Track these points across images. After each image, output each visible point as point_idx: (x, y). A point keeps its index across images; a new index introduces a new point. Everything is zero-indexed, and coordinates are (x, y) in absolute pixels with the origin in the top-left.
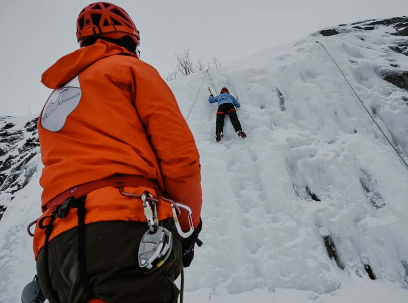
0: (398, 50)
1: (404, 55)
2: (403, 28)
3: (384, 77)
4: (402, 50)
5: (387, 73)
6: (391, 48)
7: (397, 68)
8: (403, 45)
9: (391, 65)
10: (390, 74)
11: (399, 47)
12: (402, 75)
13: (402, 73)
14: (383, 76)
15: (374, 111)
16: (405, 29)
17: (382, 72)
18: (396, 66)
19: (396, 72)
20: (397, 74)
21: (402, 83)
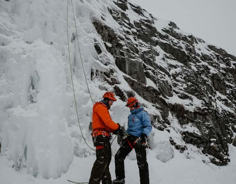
0: (111, 12)
1: (112, 17)
2: (121, 3)
3: (93, 22)
4: (113, 13)
5: (96, 20)
6: (108, 8)
7: (103, 20)
8: (115, 11)
9: (102, 17)
10: (97, 22)
11: (112, 10)
12: (103, 26)
13: (104, 25)
14: (93, 20)
15: (74, 38)
16: (121, 4)
17: (94, 18)
18: (103, 19)
19: (101, 23)
20: (101, 24)
21: (101, 31)
